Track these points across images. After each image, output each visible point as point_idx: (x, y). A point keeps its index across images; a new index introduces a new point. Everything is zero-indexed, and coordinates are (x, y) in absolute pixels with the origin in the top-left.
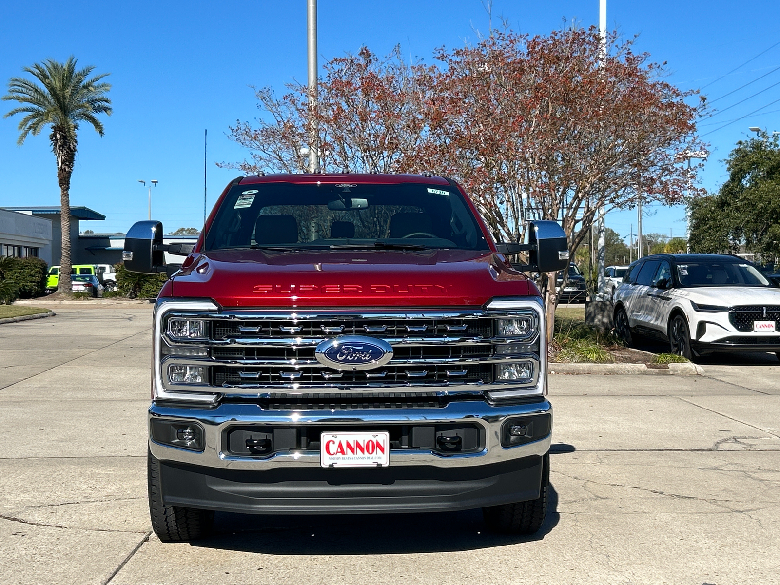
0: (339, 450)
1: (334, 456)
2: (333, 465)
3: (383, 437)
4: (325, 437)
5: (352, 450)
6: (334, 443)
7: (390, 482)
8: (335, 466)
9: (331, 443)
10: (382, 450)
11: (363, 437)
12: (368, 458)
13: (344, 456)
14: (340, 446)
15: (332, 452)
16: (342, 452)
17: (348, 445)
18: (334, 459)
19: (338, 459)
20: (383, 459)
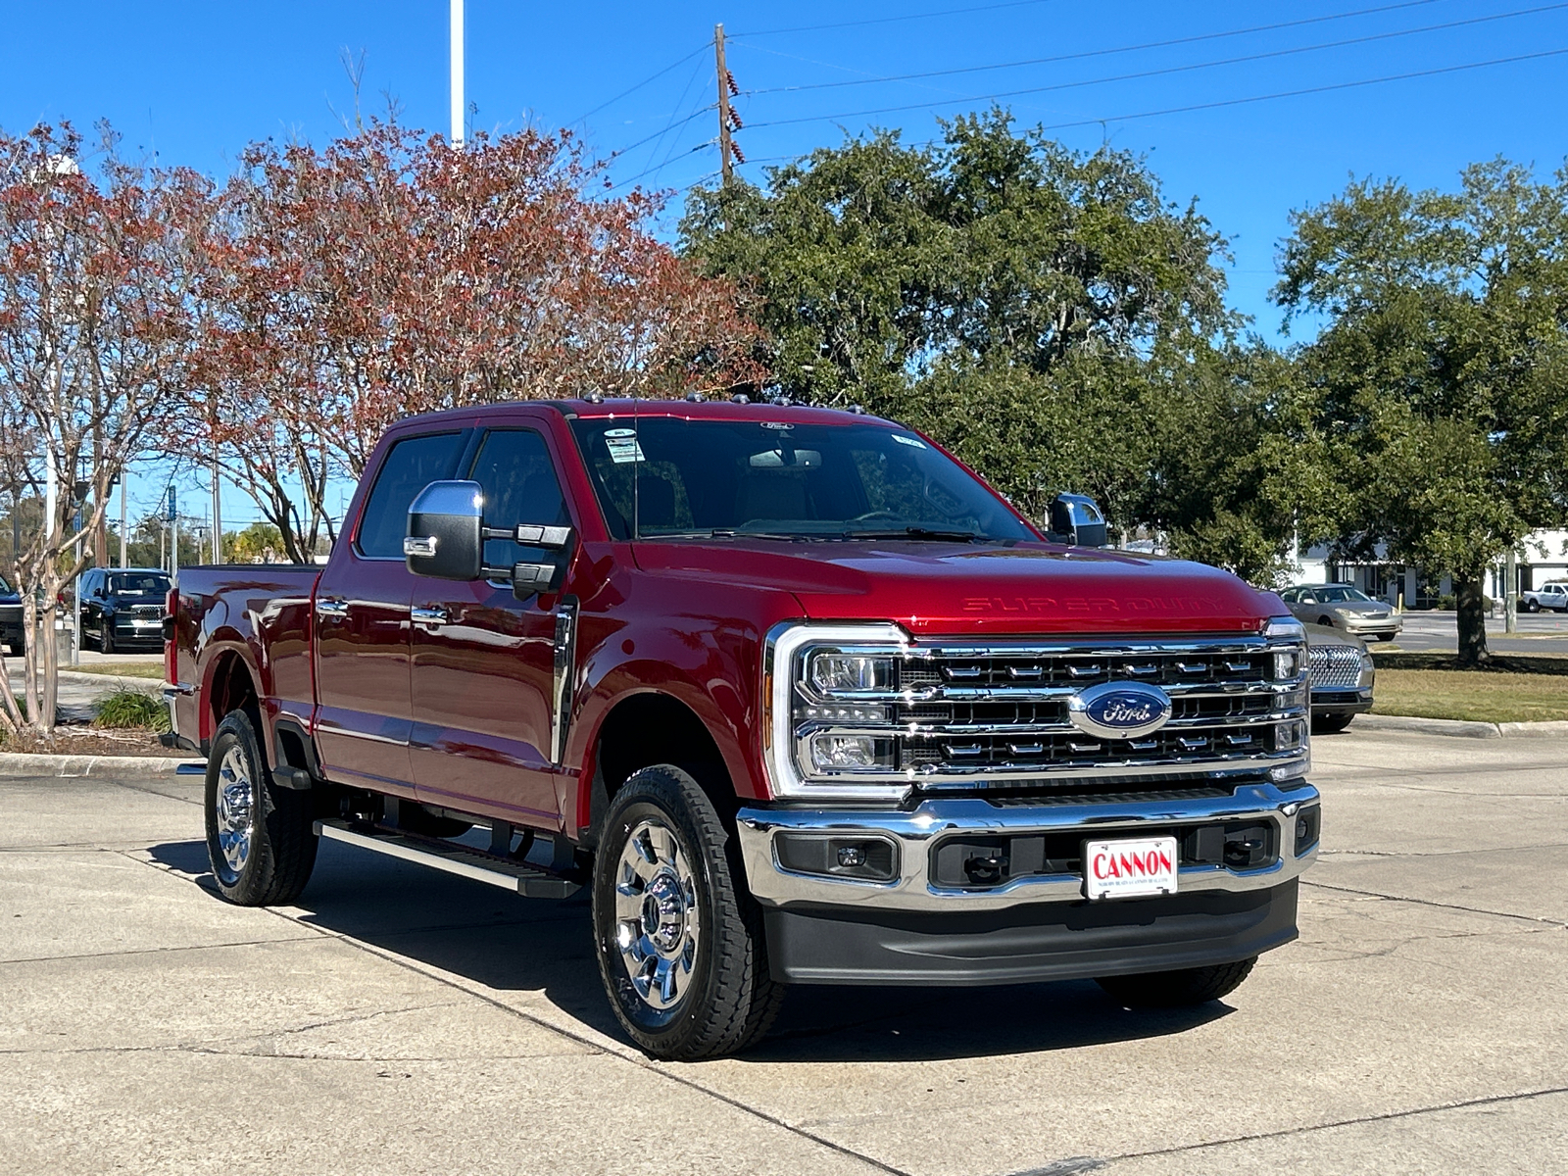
0: (1112, 870)
1: (1106, 880)
2: (1104, 895)
3: (1169, 846)
4: (1093, 848)
5: (1128, 868)
6: (1104, 858)
7: (1149, 922)
8: (1108, 896)
9: (1101, 858)
10: (1168, 865)
11: (1142, 847)
12: (1151, 881)
13: (1118, 879)
14: (1113, 863)
15: (1102, 875)
16: (1116, 873)
17: (1125, 863)
18: (1105, 884)
19: (1111, 884)
20: (1167, 881)
